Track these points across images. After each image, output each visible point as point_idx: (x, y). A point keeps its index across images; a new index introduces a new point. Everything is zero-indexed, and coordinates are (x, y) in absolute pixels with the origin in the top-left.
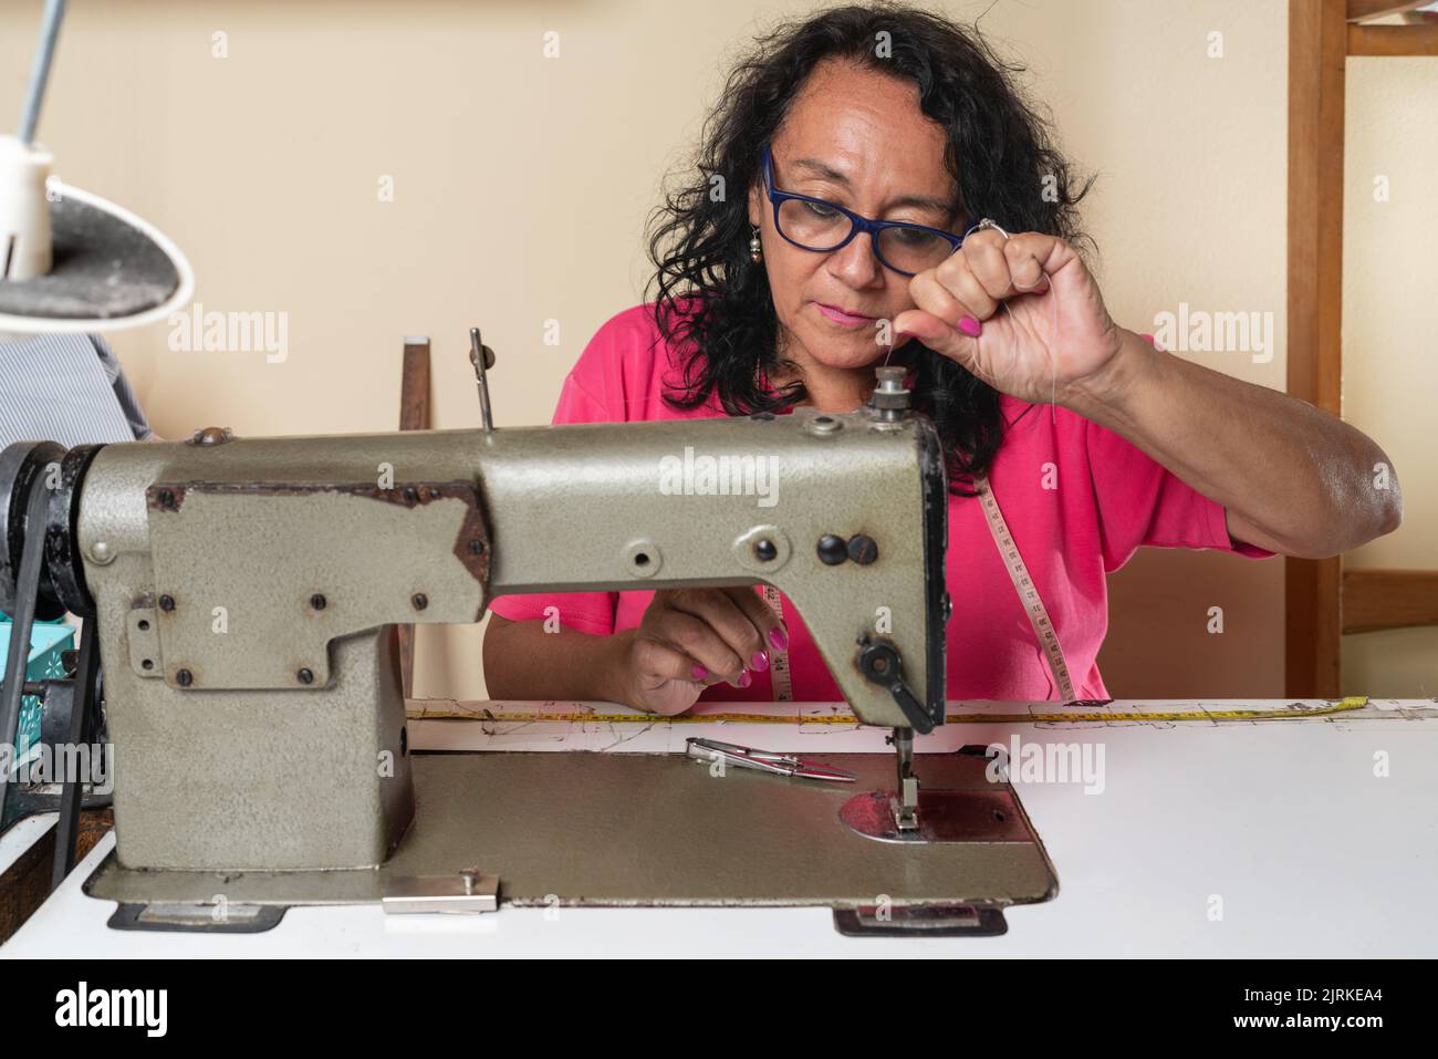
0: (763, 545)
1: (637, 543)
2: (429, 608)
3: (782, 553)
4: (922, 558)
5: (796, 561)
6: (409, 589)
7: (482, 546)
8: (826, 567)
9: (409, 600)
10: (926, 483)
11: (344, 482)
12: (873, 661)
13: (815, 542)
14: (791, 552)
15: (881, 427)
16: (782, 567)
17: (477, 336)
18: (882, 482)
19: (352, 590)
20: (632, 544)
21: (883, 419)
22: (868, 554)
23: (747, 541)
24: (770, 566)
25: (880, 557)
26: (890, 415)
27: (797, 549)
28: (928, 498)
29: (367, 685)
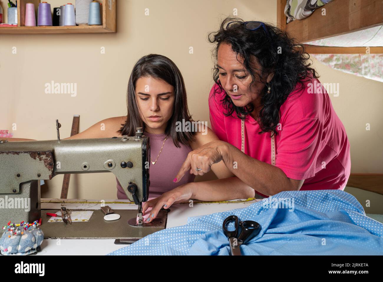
0: (110, 164)
1: (85, 163)
2: (41, 177)
3: (113, 165)
4: (142, 167)
5: (116, 167)
6: (37, 173)
7: (52, 164)
8: (122, 168)
9: (37, 175)
10: (143, 151)
11: (26, 151)
12: (130, 187)
13: (120, 163)
14: (115, 165)
15: (136, 140)
16: (114, 168)
17: (57, 121)
18: (134, 151)
19: (25, 173)
20: (83, 164)
21: (137, 138)
22: (130, 166)
23: (107, 163)
24: (111, 168)
25: (133, 166)
26: (139, 137)
27: (116, 165)
28: (143, 154)
29: (28, 193)
